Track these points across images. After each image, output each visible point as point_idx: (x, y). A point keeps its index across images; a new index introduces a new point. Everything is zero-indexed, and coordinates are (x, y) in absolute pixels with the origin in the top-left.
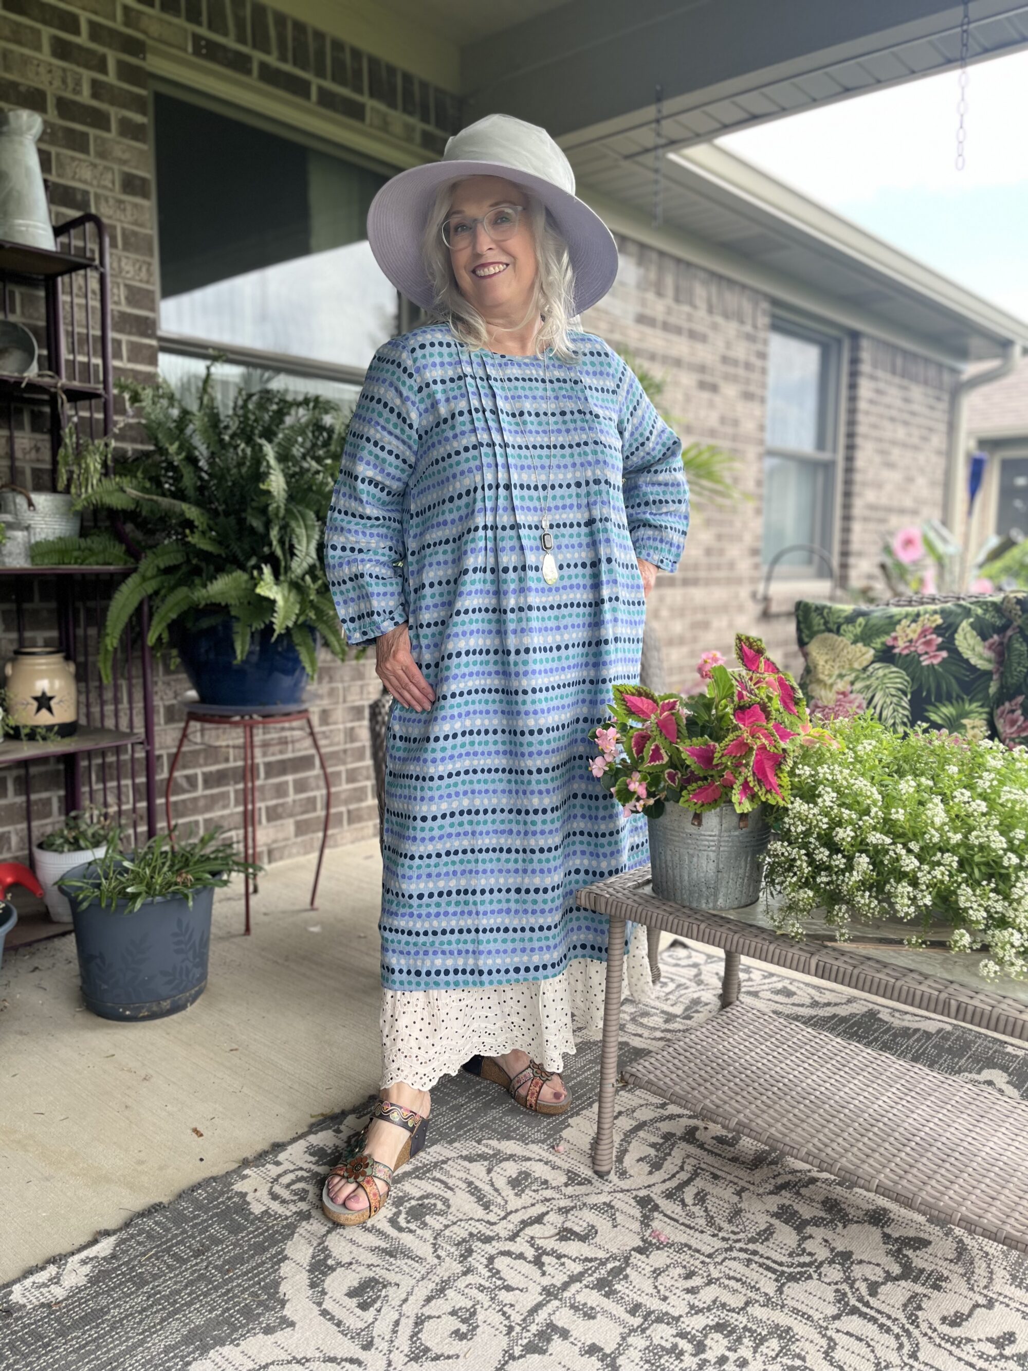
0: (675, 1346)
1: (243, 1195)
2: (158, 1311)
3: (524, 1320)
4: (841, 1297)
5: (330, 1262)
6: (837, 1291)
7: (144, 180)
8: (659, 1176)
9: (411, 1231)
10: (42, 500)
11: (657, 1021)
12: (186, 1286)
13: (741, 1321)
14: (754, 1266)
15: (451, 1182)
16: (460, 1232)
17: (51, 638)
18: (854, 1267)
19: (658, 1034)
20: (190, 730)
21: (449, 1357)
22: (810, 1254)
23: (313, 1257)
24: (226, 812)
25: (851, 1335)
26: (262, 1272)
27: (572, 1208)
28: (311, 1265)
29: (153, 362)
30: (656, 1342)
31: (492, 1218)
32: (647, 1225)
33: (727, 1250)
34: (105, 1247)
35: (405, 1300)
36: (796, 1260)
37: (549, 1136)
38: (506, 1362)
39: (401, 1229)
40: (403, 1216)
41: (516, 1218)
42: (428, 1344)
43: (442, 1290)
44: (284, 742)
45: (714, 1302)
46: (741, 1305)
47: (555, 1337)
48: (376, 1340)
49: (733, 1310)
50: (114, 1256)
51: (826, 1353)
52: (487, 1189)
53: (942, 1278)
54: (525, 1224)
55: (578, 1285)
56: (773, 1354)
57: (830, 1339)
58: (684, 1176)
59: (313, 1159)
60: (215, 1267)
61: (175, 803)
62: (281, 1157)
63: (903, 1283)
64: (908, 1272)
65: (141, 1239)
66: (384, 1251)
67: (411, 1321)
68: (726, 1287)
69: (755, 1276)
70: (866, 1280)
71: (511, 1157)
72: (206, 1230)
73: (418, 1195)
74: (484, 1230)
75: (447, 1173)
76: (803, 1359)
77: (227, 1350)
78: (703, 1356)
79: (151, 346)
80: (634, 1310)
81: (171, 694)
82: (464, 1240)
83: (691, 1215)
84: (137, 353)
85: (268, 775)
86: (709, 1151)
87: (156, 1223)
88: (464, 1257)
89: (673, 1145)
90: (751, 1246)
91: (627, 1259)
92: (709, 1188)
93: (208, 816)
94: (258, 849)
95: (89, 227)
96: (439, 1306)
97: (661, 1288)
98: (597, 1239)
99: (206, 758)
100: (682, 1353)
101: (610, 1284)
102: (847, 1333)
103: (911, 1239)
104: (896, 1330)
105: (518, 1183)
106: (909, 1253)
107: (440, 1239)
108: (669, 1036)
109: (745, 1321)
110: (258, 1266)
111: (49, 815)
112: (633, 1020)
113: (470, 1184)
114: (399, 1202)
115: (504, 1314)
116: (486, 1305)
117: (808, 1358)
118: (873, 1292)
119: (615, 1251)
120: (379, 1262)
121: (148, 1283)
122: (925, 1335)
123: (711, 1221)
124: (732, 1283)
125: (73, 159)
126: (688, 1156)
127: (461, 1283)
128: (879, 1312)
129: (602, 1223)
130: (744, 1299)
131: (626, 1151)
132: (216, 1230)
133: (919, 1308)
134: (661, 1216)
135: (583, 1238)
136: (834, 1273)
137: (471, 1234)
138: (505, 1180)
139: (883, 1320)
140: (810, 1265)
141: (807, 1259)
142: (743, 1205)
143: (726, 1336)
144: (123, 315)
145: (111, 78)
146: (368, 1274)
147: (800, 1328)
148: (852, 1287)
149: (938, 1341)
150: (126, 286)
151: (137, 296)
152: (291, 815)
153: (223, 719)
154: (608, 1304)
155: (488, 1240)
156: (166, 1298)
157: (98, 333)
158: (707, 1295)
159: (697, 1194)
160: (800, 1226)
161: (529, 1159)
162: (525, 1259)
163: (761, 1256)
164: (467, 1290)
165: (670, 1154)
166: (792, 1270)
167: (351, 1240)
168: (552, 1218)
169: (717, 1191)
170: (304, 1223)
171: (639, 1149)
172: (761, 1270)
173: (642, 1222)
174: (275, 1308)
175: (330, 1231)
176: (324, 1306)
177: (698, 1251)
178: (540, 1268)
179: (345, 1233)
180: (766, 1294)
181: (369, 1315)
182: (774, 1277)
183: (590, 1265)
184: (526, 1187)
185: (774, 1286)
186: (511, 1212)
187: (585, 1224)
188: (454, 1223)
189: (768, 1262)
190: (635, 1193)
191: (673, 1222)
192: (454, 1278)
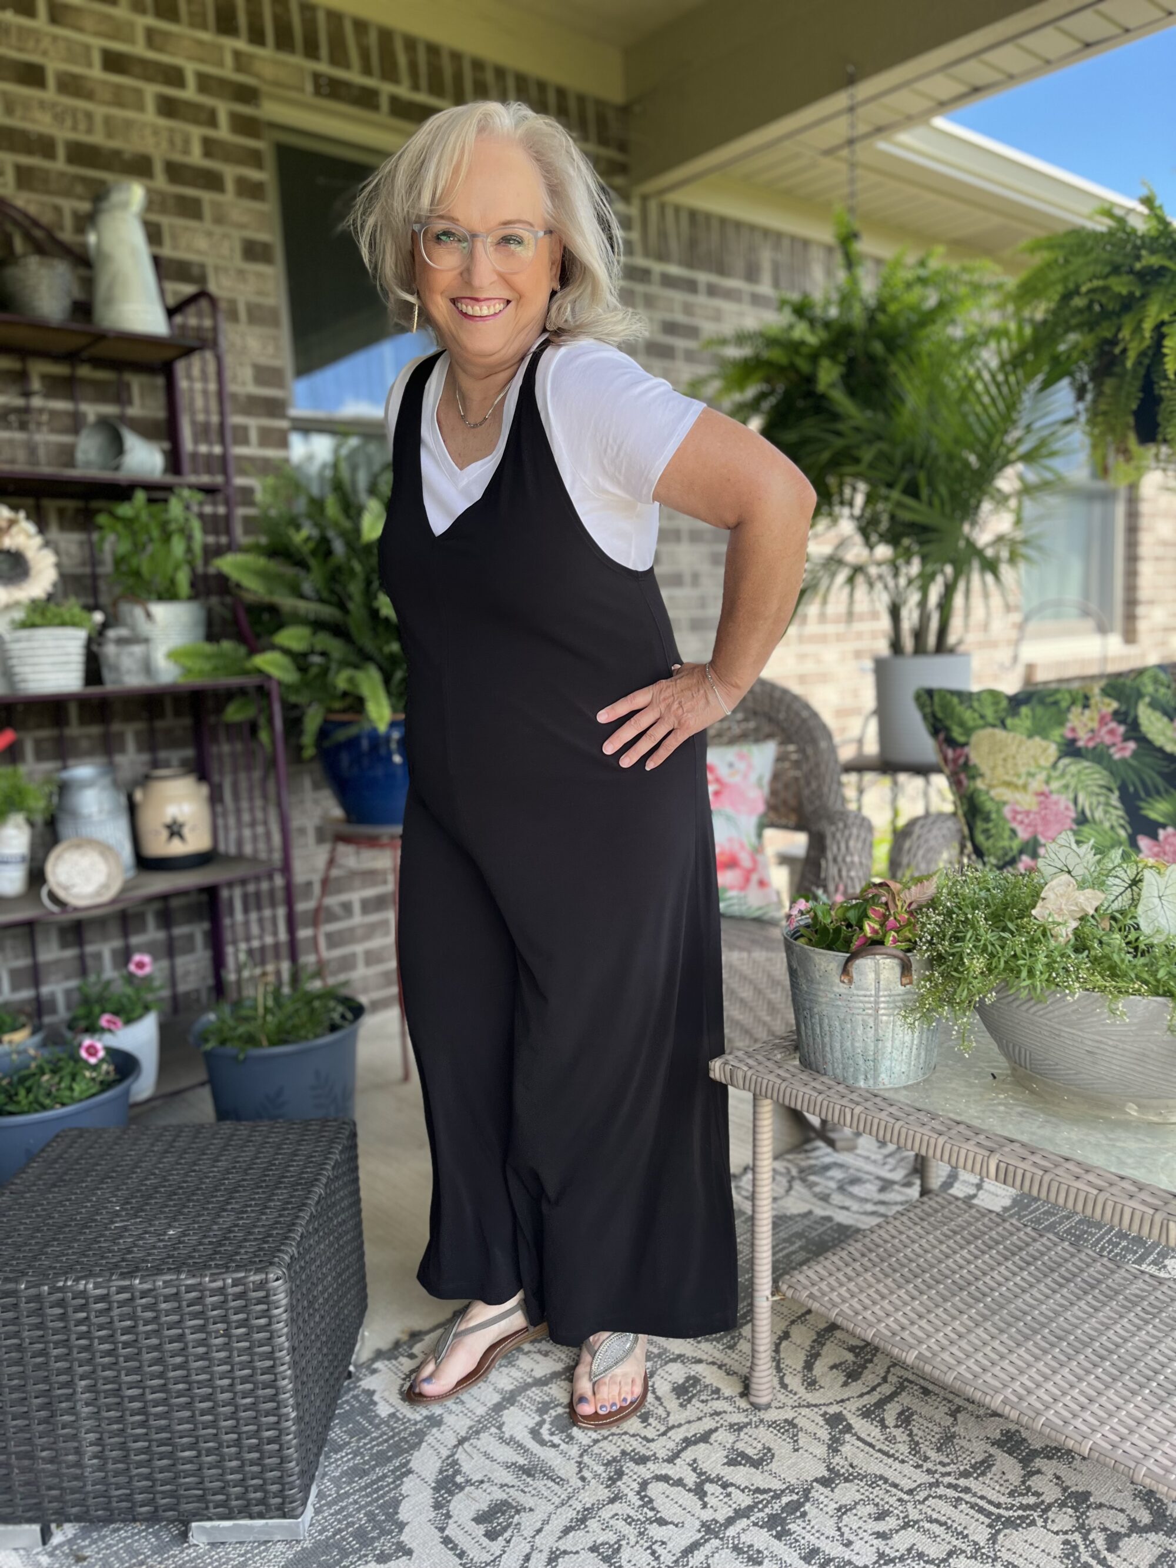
1: (370, 1393)
3: (676, 1561)
4: (1071, 1553)
5: (459, 1479)
6: (1066, 1542)
7: (268, 245)
8: (857, 1387)
9: (554, 1446)
10: (161, 611)
11: (869, 1190)
14: (963, 1506)
16: (611, 1449)
17: (186, 758)
18: (1091, 1513)
19: (870, 1207)
20: (338, 853)
22: (1037, 1494)
23: (441, 1472)
26: (381, 1488)
27: (746, 1425)
28: (437, 1482)
29: (283, 443)
31: (650, 1433)
32: (836, 1451)
33: (931, 1485)
35: (539, 1531)
36: (1018, 1501)
39: (542, 1443)
41: (678, 1435)
43: (583, 1520)
45: (909, 1550)
46: (944, 1555)
54: (688, 1442)
55: (743, 1523)
58: (886, 1389)
63: (1152, 1536)
64: (1161, 1522)
66: (521, 1468)
67: (545, 1556)
68: (925, 1532)
69: (964, 1520)
70: (1105, 1529)
71: (679, 1358)
74: (639, 1448)
79: (281, 428)
80: (811, 1555)
82: (614, 1459)
83: (892, 1440)
84: (267, 438)
88: (612, 1481)
90: (962, 1482)
91: (807, 1492)
92: (917, 1405)
93: (365, 946)
96: (578, 1540)
97: (847, 1532)
98: (774, 1466)
99: (360, 883)
101: (783, 1522)
105: (685, 1390)
107: (586, 1459)
108: (882, 1209)
110: (379, 1479)
111: (192, 951)
112: (841, 1189)
114: (544, 1408)
115: (653, 1553)
116: (632, 1543)
118: (1113, 1550)
119: (794, 1481)
120: (515, 1482)
123: (915, 1447)
124: (935, 1528)
125: (186, 229)
126: (894, 1365)
127: (606, 1513)
129: (780, 1444)
130: (949, 1547)
131: (817, 1355)
132: (340, 1434)
134: (854, 1440)
135: (756, 1464)
136: (1064, 1519)
137: (624, 1453)
138: (668, 1388)
140: (1034, 1507)
141: (1032, 1500)
142: (958, 1429)
144: (247, 396)
145: (223, 132)
146: (499, 1495)
148: (1085, 1539)
150: (253, 364)
151: (265, 374)
154: (779, 1548)
155: (642, 1460)
157: (217, 420)
158: (902, 1541)
159: (901, 1413)
160: (1028, 1458)
161: (700, 1361)
162: (684, 1486)
163: (975, 1495)
164: (612, 1522)
165: (871, 1361)
166: (1011, 1513)
167: (486, 1455)
168: (722, 1436)
169: (926, 1410)
170: (434, 1430)
171: (831, 1353)
172: (972, 1512)
173: (829, 1447)
174: (392, 1531)
175: (461, 1442)
176: (446, 1532)
177: (896, 1486)
178: (701, 1499)
179: (479, 1444)
180: (976, 1543)
181: (496, 1546)
182: (987, 1521)
183: (761, 1497)
184: (693, 1396)
185: (986, 1532)
186: (673, 1427)
187: (760, 1446)
188: (605, 1438)
189: (982, 1503)
190: (824, 1409)
191: (867, 1448)
192: (600, 1506)
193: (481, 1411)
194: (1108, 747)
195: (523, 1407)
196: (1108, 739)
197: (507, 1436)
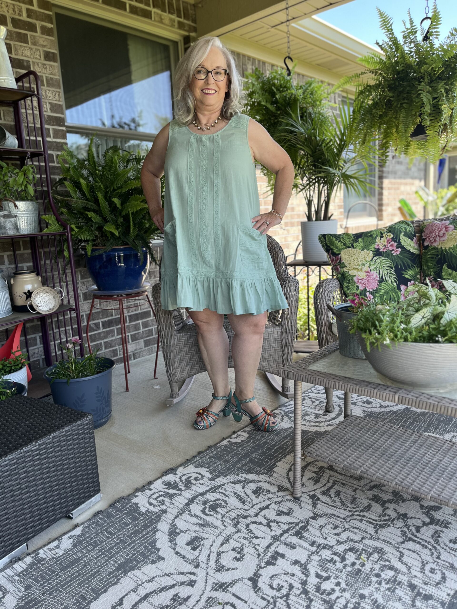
0: (332, 559)
1: (137, 504)
2: (104, 557)
3: (265, 551)
4: (404, 534)
5: (177, 531)
6: (402, 531)
7: (53, 53)
8: (318, 485)
9: (211, 515)
10: (21, 204)
11: (311, 418)
12: (115, 546)
13: (360, 546)
14: (364, 522)
15: (227, 493)
16: (233, 515)
17: (30, 266)
18: (409, 520)
19: (313, 424)
20: (95, 303)
21: (233, 569)
22: (388, 516)
23: (170, 529)
24: (114, 338)
25: (410, 550)
26: (148, 537)
27: (281, 501)
28: (169, 532)
29: (65, 137)
30: (324, 557)
31: (246, 507)
32: (315, 507)
33: (351, 516)
34: (78, 531)
35: (212, 546)
36: (383, 518)
37: (269, 471)
38: (259, 570)
39: (207, 515)
40: (207, 509)
41: (257, 507)
42: (223, 564)
43: (228, 540)
44: (136, 306)
45: (348, 538)
46: (360, 539)
47: (279, 558)
48: (201, 563)
49: (356, 542)
50: (82, 534)
51: (400, 559)
52: (243, 495)
53: (448, 523)
54: (261, 509)
55: (286, 535)
56: (376, 560)
57: (401, 552)
58: (329, 485)
59: (166, 487)
60: (127, 536)
61: (91, 336)
62: (152, 487)
63: (431, 526)
64: (433, 521)
65: (94, 526)
66: (201, 524)
67: (215, 554)
68: (352, 532)
69: (365, 527)
70: (414, 525)
71: (252, 481)
72: (121, 520)
73: (213, 499)
74: (244, 513)
75: (225, 489)
76: (390, 562)
77: (136, 572)
78: (345, 563)
79: (63, 130)
80: (313, 544)
81: (85, 287)
82: (235, 518)
83: (334, 501)
84: (57, 134)
85: (130, 321)
86: (339, 473)
87: (100, 519)
88: (236, 525)
89: (324, 471)
91: (307, 522)
92: (341, 489)
93: (105, 340)
94: (129, 354)
95: (32, 77)
96: (227, 547)
97: (324, 534)
98: (294, 514)
99: (102, 315)
100: (335, 562)
101: (301, 533)
102: (408, 549)
103: (432, 507)
104: (430, 547)
105: (257, 492)
106: (433, 513)
107: (224, 519)
108: (317, 424)
109: (362, 546)
110: (146, 534)
111: (36, 344)
113: (235, 493)
114: (205, 503)
115: (256, 549)
116: (247, 545)
117: (392, 561)
118: (418, 531)
119: (302, 519)
120: (199, 530)
121: (98, 545)
122: (443, 548)
123: (343, 504)
124: (355, 530)
125: (21, 46)
126: (331, 476)
127: (236, 536)
128: (421, 539)
129: (295, 507)
130: (361, 536)
131: (303, 476)
132: (127, 520)
133: (439, 536)
134: (321, 503)
135: (287, 514)
136: (400, 523)
137: (238, 515)
138: (250, 491)
139: (423, 543)
140: (389, 520)
141: (387, 518)
142: (357, 496)
143: (354, 553)
144: (49, 116)
145: (35, 7)
146: (194, 535)
147: (387, 548)
148: (408, 529)
149: (449, 550)
150: (49, 103)
151: (55, 108)
152: (142, 338)
153: (110, 297)
154: (301, 542)
155: (246, 517)
156: (107, 551)
157: (39, 126)
158: (344, 536)
159: (336, 492)
160: (383, 504)
161: (260, 481)
162: (263, 524)
163: (367, 518)
164: (238, 540)
165: (322, 476)
166: (381, 523)
167: (186, 521)
168: (273, 506)
169: (345, 490)
170: (164, 515)
171: (308, 474)
172: (367, 524)
173: (313, 506)
174: (155, 552)
175: (176, 517)
176: (176, 550)
177: (339, 517)
178: (270, 528)
179: (183, 518)
180: (370, 534)
181: (197, 553)
182: (373, 526)
183: (291, 525)
184: (260, 493)
185: (374, 530)
186: (255, 505)
187: (288, 508)
188: (230, 511)
189: (370, 520)
190: (308, 493)
191: (326, 505)
192: (232, 534)
193: (181, 506)
194: (391, 251)
195: (197, 503)
196: (391, 249)
197: (193, 514)
